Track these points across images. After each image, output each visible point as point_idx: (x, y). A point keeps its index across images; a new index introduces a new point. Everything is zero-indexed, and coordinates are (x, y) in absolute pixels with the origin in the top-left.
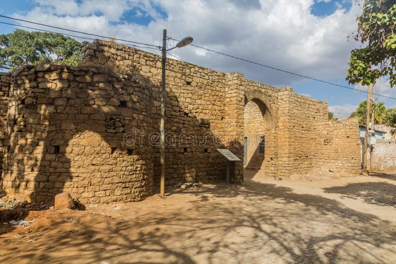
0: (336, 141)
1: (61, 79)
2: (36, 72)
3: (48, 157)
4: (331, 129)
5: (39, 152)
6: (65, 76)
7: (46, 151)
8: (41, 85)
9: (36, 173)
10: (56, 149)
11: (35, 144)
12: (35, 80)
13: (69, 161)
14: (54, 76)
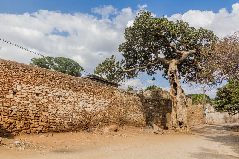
0: (196, 112)
1: (164, 102)
2: (159, 100)
3: (163, 118)
4: (195, 108)
5: (161, 117)
6: (164, 101)
7: (162, 117)
8: (160, 103)
9: (160, 121)
10: (164, 116)
11: (160, 115)
12: (159, 102)
13: (166, 119)
14: (162, 101)
